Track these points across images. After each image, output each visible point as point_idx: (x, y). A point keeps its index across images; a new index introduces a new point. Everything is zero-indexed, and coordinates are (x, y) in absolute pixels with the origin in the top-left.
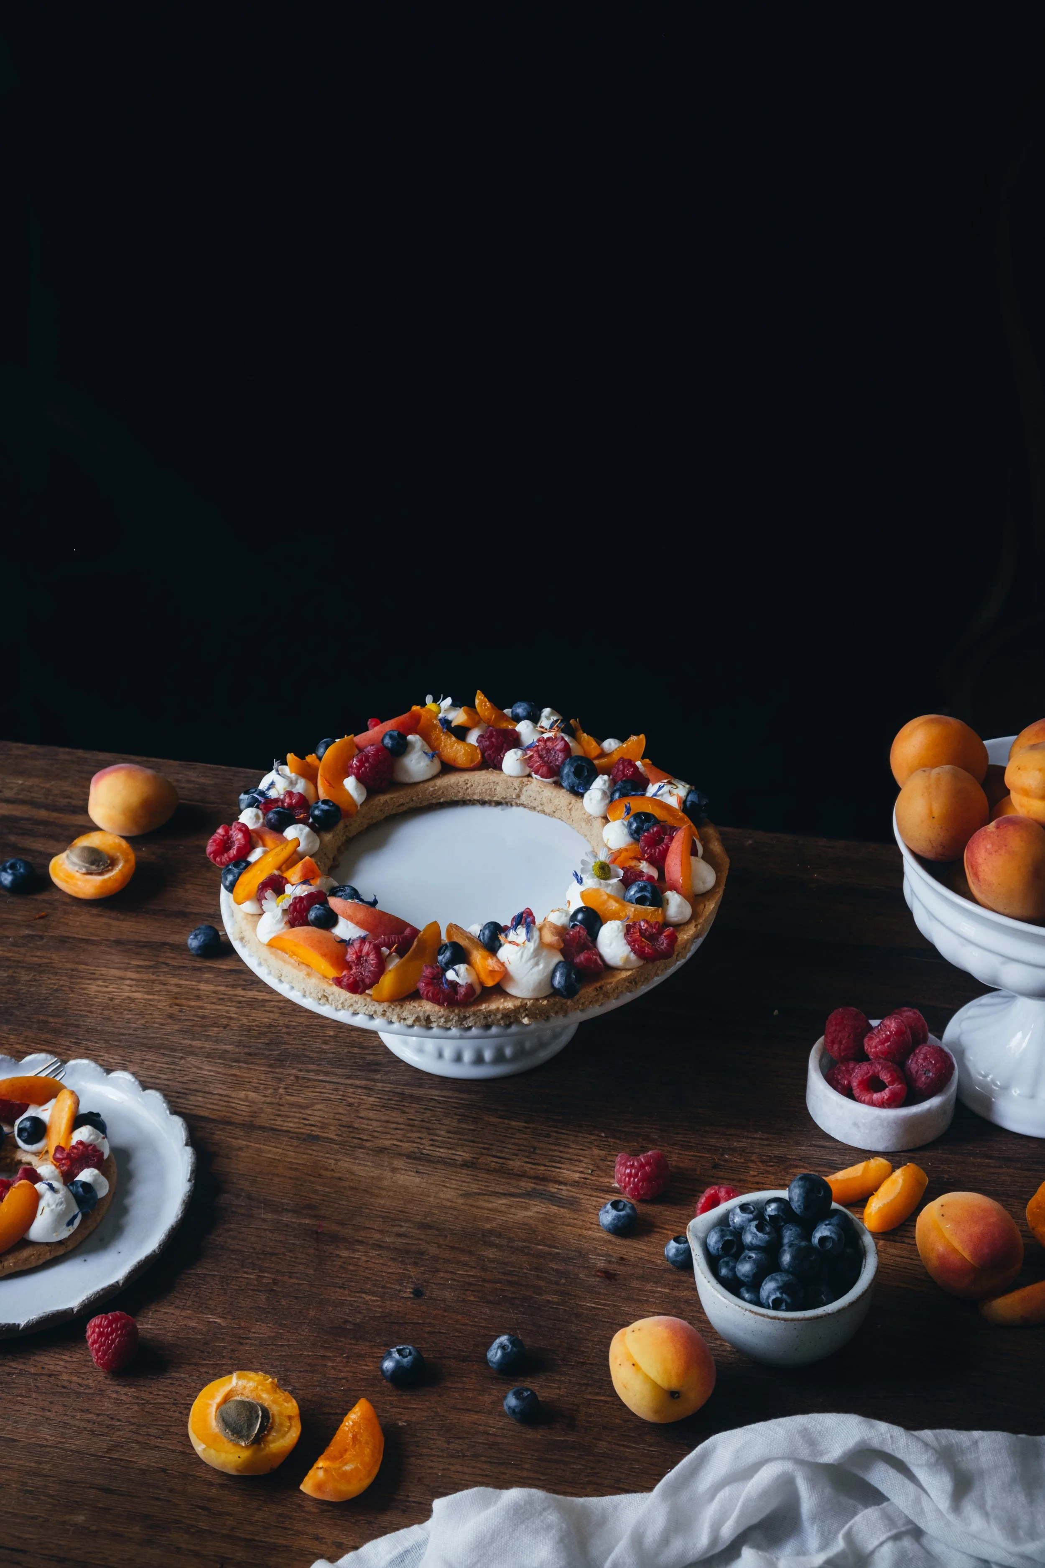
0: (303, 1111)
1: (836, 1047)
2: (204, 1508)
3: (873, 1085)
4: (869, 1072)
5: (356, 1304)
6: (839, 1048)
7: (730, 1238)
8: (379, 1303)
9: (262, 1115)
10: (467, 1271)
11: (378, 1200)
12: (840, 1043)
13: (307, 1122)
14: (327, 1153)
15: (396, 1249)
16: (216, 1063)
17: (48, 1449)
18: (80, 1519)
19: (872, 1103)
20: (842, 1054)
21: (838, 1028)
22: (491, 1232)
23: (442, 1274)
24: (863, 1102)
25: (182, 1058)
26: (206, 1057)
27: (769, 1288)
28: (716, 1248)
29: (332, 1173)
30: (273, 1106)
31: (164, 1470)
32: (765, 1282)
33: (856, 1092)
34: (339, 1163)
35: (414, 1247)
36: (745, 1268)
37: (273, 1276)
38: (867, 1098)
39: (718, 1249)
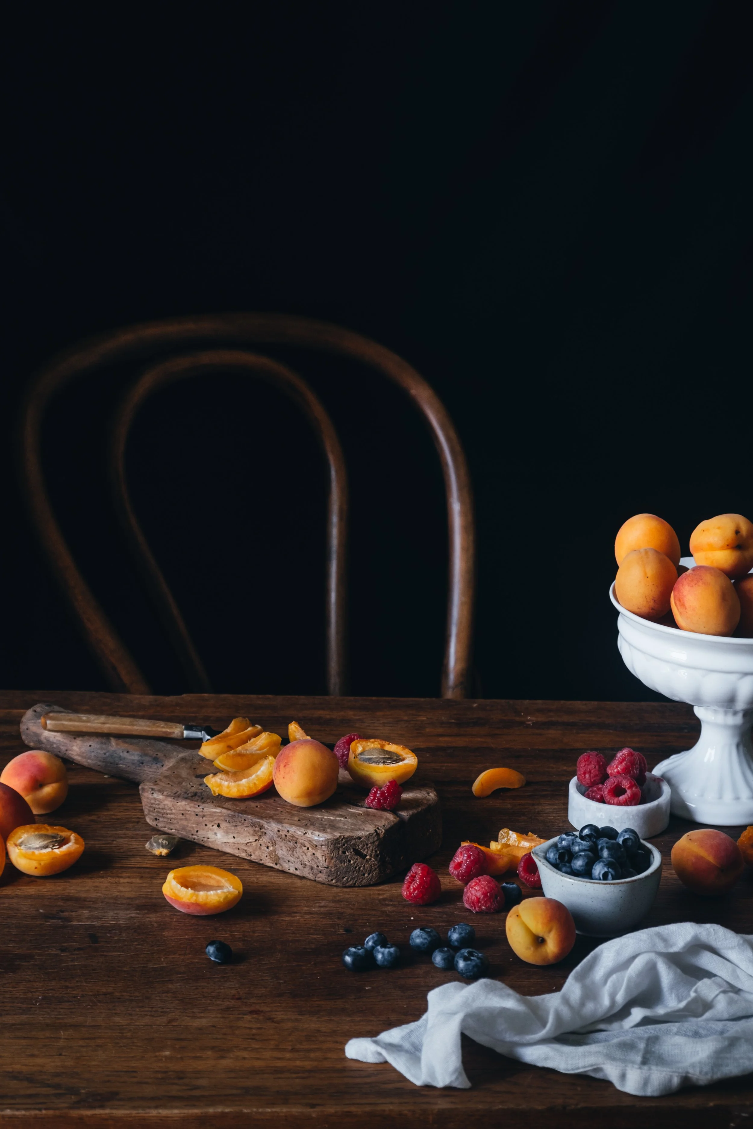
0: (219, 858)
1: (587, 776)
2: (252, 1039)
3: (617, 791)
4: (614, 783)
5: (307, 940)
6: (590, 776)
7: (562, 851)
8: (324, 938)
9: (190, 863)
10: (377, 918)
11: (297, 893)
12: (590, 772)
13: (225, 863)
14: (248, 875)
15: (322, 913)
16: (140, 841)
17: (124, 1027)
18: (167, 1053)
19: (619, 804)
20: (592, 780)
21: (587, 763)
22: (384, 899)
23: (360, 921)
24: (614, 804)
25: (113, 841)
26: (132, 839)
27: (598, 869)
28: (555, 858)
29: (257, 884)
30: (196, 858)
31: (214, 1026)
32: (595, 865)
33: (608, 798)
34: (259, 879)
35: (335, 911)
36: (579, 863)
37: (242, 934)
38: (616, 800)
39: (556, 859)
